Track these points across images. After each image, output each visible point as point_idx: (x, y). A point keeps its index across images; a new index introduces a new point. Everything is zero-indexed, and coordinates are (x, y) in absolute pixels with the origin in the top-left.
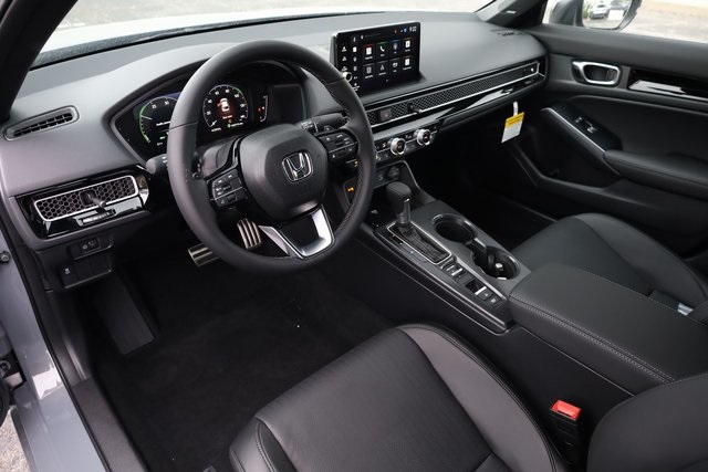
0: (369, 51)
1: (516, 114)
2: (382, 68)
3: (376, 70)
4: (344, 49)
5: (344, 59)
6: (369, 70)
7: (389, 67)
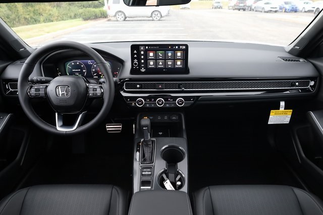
0: (151, 54)
1: (282, 109)
2: (161, 63)
3: (156, 64)
4: (135, 52)
5: (135, 56)
6: (152, 63)
7: (165, 64)
